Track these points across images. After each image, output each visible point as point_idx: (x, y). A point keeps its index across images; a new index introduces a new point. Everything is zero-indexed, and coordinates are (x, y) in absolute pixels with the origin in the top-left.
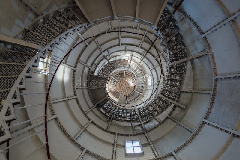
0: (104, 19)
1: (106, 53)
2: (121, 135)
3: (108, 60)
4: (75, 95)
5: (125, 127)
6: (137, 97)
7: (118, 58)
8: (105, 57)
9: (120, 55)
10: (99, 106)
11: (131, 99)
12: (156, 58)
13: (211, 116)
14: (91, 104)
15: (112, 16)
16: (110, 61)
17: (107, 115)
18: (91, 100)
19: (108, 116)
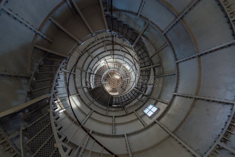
0: (73, 49)
1: (89, 71)
2: (138, 110)
3: (93, 74)
4: (92, 110)
5: (136, 104)
6: (127, 82)
7: (98, 68)
8: (90, 74)
9: (98, 65)
10: (111, 105)
11: (125, 86)
12: (121, 51)
13: (178, 56)
14: (105, 108)
15: (77, 43)
16: (95, 73)
17: (119, 106)
18: (103, 105)
19: (121, 106)
